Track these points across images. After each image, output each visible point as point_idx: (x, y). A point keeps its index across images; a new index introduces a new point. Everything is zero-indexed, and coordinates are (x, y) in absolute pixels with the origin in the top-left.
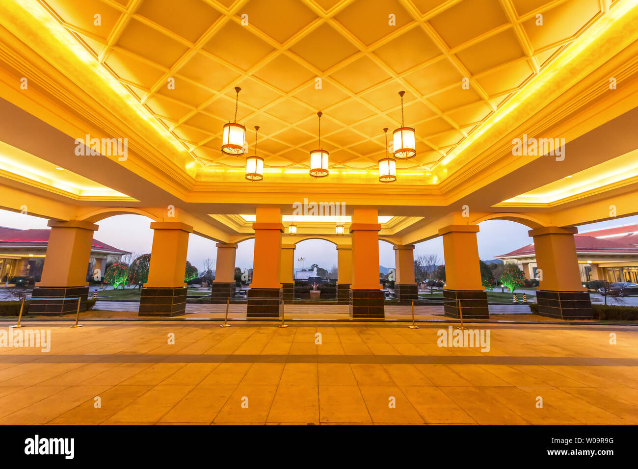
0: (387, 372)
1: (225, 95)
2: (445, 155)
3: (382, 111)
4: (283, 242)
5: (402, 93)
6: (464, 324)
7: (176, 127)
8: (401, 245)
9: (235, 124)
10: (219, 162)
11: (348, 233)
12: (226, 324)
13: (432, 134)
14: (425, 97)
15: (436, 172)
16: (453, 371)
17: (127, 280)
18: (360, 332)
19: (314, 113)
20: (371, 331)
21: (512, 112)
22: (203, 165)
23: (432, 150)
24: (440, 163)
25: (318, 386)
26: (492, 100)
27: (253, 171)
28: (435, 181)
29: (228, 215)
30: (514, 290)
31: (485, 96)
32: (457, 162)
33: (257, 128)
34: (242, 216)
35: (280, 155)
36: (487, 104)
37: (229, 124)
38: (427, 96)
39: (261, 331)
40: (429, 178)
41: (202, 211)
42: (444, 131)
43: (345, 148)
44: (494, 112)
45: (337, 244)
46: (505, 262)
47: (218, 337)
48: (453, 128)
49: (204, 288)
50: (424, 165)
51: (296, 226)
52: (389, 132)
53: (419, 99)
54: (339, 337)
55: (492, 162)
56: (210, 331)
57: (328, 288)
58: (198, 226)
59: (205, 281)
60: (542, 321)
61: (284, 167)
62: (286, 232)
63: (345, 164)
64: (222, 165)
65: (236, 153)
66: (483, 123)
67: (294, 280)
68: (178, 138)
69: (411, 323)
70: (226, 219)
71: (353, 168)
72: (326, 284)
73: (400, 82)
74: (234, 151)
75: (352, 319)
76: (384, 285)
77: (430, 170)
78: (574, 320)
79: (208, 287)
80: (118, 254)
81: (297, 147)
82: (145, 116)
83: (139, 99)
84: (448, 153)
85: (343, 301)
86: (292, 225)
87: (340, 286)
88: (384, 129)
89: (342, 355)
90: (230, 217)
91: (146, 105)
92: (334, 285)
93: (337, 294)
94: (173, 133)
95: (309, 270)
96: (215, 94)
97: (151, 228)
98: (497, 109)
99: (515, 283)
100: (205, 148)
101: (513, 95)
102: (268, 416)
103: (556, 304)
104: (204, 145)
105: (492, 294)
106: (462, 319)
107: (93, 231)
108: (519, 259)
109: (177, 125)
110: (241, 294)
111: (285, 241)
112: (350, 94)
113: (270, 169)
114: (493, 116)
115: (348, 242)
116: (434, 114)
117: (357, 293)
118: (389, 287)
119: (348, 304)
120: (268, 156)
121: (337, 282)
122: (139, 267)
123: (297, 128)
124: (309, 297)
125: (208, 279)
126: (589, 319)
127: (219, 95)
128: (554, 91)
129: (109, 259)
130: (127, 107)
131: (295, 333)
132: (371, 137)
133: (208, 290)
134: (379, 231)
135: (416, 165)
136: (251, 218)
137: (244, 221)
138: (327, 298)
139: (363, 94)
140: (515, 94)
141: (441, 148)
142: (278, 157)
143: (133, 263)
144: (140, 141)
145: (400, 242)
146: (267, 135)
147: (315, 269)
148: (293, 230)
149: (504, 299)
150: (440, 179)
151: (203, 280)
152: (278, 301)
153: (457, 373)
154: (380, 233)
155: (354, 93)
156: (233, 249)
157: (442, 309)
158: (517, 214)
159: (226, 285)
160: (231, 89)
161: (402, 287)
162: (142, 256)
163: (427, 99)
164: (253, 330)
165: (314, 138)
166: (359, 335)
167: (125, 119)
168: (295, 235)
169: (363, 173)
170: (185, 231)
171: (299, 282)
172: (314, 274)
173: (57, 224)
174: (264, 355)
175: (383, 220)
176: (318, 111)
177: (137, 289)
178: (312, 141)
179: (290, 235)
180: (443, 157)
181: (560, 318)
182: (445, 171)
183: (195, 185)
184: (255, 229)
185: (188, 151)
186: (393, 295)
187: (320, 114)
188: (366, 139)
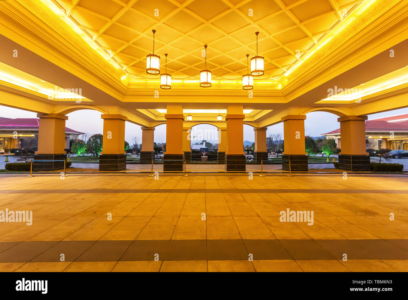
0: (243, 197)
1: (146, 35)
2: (286, 71)
3: (246, 44)
4: (184, 126)
5: (257, 33)
6: (291, 174)
7: (115, 55)
8: (259, 128)
9: (153, 55)
10: (143, 76)
11: (224, 120)
12: (152, 174)
13: (277, 58)
14: (272, 36)
15: (281, 82)
16: (279, 196)
17: (86, 150)
18: (231, 178)
19: (203, 46)
20: (237, 178)
21: (327, 44)
22: (132, 78)
23: (278, 68)
24: (284, 75)
25: (206, 202)
26: (314, 37)
27: (165, 83)
28: (280, 87)
29: (149, 110)
30: (329, 155)
31: (309, 34)
32: (293, 75)
33: (166, 55)
34: (157, 110)
35: (181, 72)
36: (311, 39)
37: (150, 55)
38: (273, 35)
39: (173, 178)
40: (276, 85)
41: (133, 107)
42: (284, 56)
43: (222, 67)
44: (316, 44)
45: (218, 127)
46: (327, 138)
47: (149, 181)
48: (290, 54)
49: (135, 155)
50: (273, 77)
51: (192, 116)
52: (250, 57)
53: (268, 36)
54: (217, 181)
55: (314, 75)
56: (143, 178)
57: (213, 154)
58: (130, 116)
59: (134, 151)
60: (339, 172)
61: (183, 79)
62: (185, 120)
63: (223, 77)
64: (144, 78)
65: (155, 73)
66: (309, 51)
67: (191, 150)
68: (116, 61)
69: (261, 174)
70: (148, 112)
71: (227, 79)
72: (211, 152)
73: (255, 27)
74: (153, 72)
75: (226, 172)
76: (248, 152)
77: (276, 80)
78: (358, 171)
79: (136, 154)
80: (76, 134)
81: (192, 66)
82: (94, 47)
83: (91, 37)
84: (287, 69)
85: (221, 163)
86: (189, 115)
87: (220, 153)
88: (247, 55)
89: (219, 189)
90: (150, 111)
91: (96, 41)
92: (216, 153)
93: (218, 158)
94: (113, 58)
95: (201, 144)
96: (139, 34)
97: (101, 118)
98: (318, 43)
99: (331, 151)
100: (133, 67)
101: (327, 34)
102: (180, 213)
103: (349, 162)
104: (133, 66)
105: (315, 158)
106: (290, 172)
107: (65, 120)
108: (336, 136)
109: (116, 53)
110: (158, 158)
111: (185, 125)
112: (225, 34)
113: (175, 80)
114: (315, 46)
115: (225, 126)
116: (278, 46)
117: (229, 157)
118: (251, 154)
119: (224, 164)
120: (174, 72)
121: (218, 151)
122: (93, 142)
123: (191, 55)
124: (200, 160)
125: (136, 149)
126: (367, 171)
127: (142, 35)
128: (352, 32)
129: (71, 137)
130: (84, 42)
131: (192, 179)
132: (238, 59)
133: (137, 156)
134: (244, 119)
135: (268, 77)
136: (163, 111)
137: (158, 113)
138: (212, 160)
139: (232, 34)
140: (328, 33)
141: (282, 67)
142: (180, 73)
143: (89, 140)
144: (92, 63)
145: (258, 125)
146: (173, 59)
147: (204, 143)
148: (190, 118)
149: (322, 160)
150: (283, 85)
151: (133, 150)
152: (182, 161)
153: (280, 197)
154: (244, 120)
155: (227, 33)
156: (152, 131)
157: (281, 167)
158: (330, 108)
159: (149, 153)
160: (150, 31)
161: (258, 153)
162: (94, 135)
163: (273, 37)
164: (168, 178)
165: (202, 61)
166: (229, 180)
167: (83, 50)
168: (191, 121)
169: (234, 82)
170: (122, 120)
171: (194, 151)
172: (204, 146)
173: (42, 116)
174: (175, 190)
175: (247, 112)
176: (204, 45)
177: (92, 156)
178: (202, 63)
179: (188, 121)
180: (284, 72)
181: (351, 170)
182: (286, 80)
183: (127, 91)
184: (166, 119)
185: (122, 69)
186: (253, 159)
187: (206, 46)
188: (236, 61)
